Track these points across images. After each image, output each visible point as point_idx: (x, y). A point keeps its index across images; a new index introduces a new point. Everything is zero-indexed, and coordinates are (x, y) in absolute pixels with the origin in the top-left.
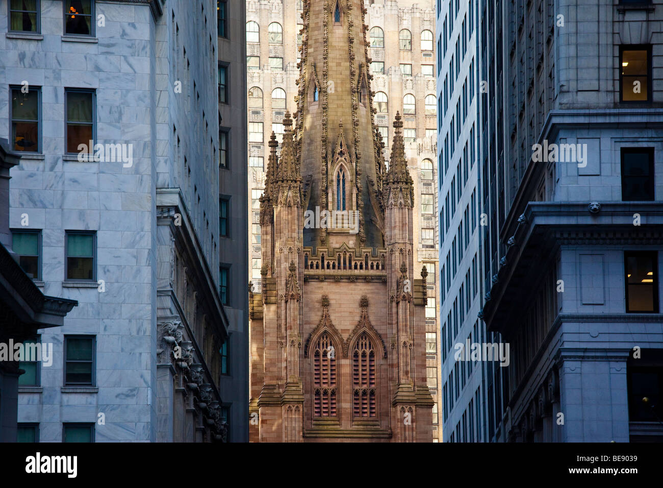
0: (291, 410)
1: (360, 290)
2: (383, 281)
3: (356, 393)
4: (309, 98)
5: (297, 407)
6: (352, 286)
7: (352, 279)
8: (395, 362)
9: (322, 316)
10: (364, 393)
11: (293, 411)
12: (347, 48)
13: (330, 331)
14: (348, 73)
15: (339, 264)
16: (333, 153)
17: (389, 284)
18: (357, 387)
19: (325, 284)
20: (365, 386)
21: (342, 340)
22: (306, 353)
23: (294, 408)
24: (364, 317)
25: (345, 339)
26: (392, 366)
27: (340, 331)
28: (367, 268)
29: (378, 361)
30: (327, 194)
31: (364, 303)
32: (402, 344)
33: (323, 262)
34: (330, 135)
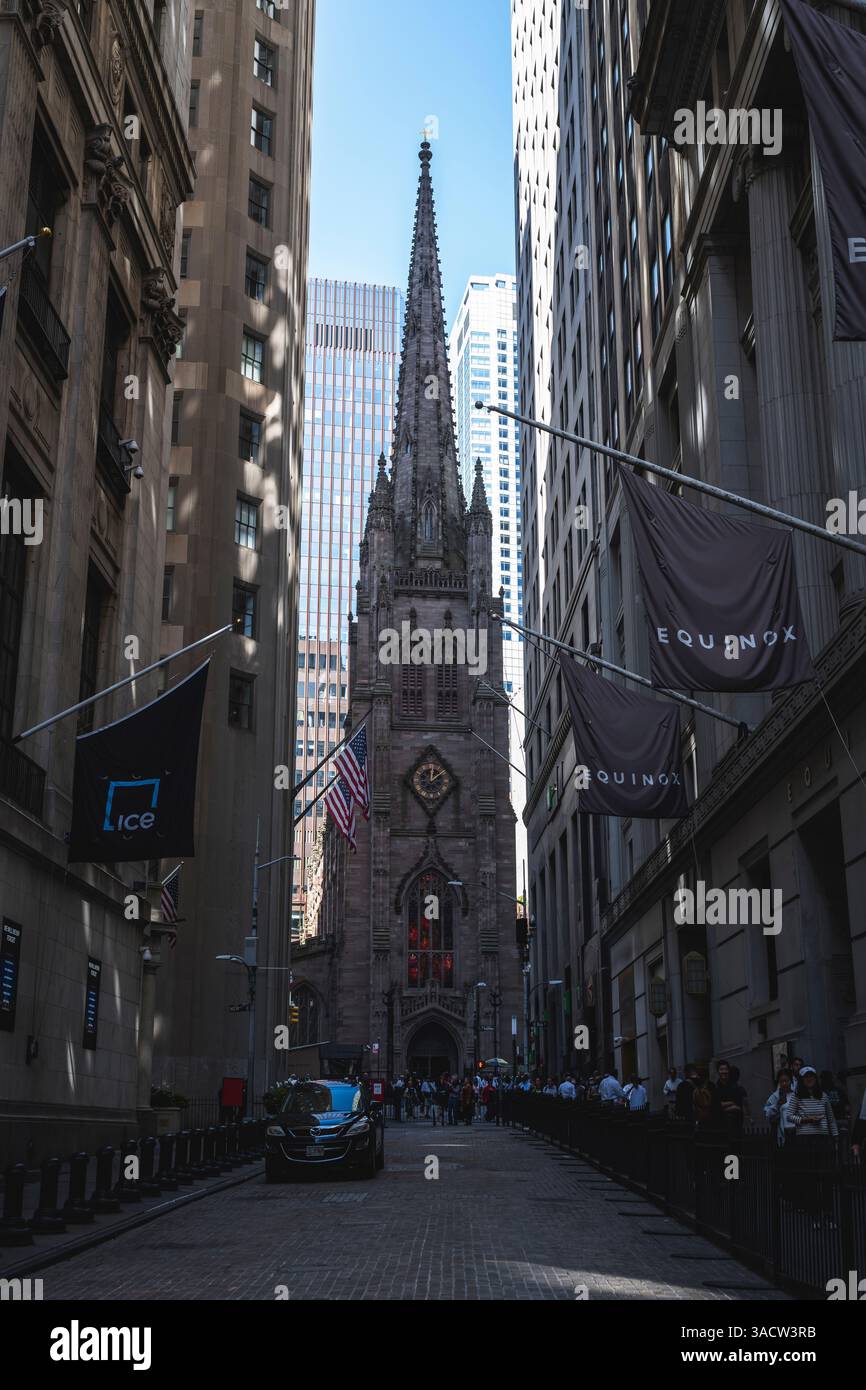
1: (443, 604)
2: (465, 597)
3: (440, 694)
4: (402, 451)
6: (437, 601)
7: (438, 596)
10: (448, 694)
11: (382, 704)
14: (435, 430)
15: (426, 580)
16: (422, 491)
17: (470, 600)
18: (441, 689)
19: (413, 598)
20: (448, 689)
23: (383, 701)
28: (451, 586)
30: (416, 524)
31: (449, 617)
33: (411, 579)
34: (420, 477)
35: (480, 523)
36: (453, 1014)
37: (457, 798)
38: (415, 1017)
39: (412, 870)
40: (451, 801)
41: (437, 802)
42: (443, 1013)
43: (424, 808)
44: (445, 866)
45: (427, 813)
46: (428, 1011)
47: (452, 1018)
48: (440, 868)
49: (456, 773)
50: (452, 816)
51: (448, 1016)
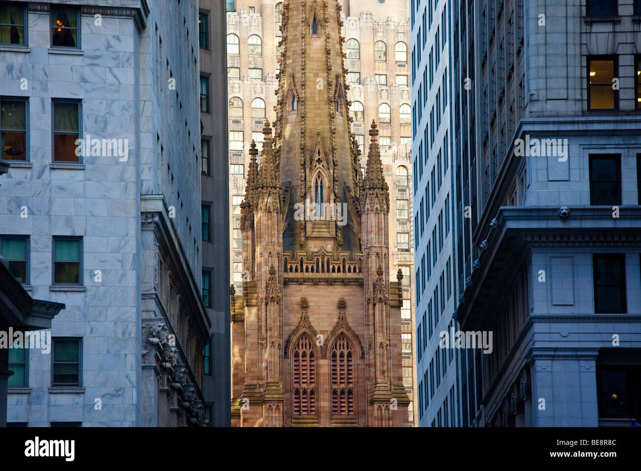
1: (338, 292)
2: (360, 283)
3: (335, 392)
4: (288, 108)
5: (278, 406)
6: (331, 289)
7: (330, 282)
8: (372, 362)
9: (302, 318)
10: (342, 392)
11: (274, 410)
13: (309, 332)
14: (325, 83)
15: (318, 267)
16: (311, 160)
17: (365, 287)
18: (335, 387)
19: (303, 287)
20: (343, 386)
22: (285, 353)
24: (342, 319)
26: (369, 365)
27: (318, 333)
28: (344, 271)
29: (356, 361)
30: (305, 200)
31: (342, 305)
33: (302, 265)
34: (309, 143)
35: (376, 201)
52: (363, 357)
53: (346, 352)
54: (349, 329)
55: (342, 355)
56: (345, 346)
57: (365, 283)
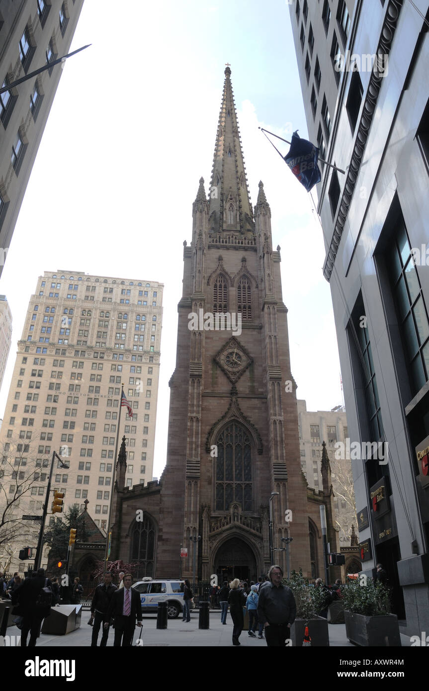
0: (197, 305)
1: (241, 254)
2: (255, 250)
3: (240, 307)
4: (215, 184)
5: (201, 303)
6: (237, 252)
7: (236, 248)
8: (263, 288)
9: (219, 265)
10: (245, 307)
11: (198, 305)
12: (234, 164)
13: (223, 273)
14: (235, 172)
15: (229, 241)
16: (227, 198)
17: (258, 251)
18: (240, 304)
19: (221, 250)
20: (245, 303)
21: (230, 277)
22: (208, 283)
23: (198, 304)
24: (244, 267)
25: (232, 278)
26: (261, 290)
27: (229, 273)
28: (245, 244)
29: (253, 289)
30: (223, 214)
31: (244, 260)
32: (267, 275)
33: (220, 239)
34: (225, 192)
35: (263, 210)
36: (252, 531)
37: (252, 372)
38: (221, 533)
39: (219, 421)
40: (247, 373)
41: (238, 374)
42: (244, 530)
43: (228, 378)
44: (245, 418)
45: (231, 382)
46: (231, 528)
47: (251, 534)
48: (240, 420)
49: (252, 355)
50: (249, 384)
51: (247, 531)
52: (257, 287)
53: (247, 286)
54: (248, 272)
55: (244, 287)
56: (246, 283)
57: (258, 249)
